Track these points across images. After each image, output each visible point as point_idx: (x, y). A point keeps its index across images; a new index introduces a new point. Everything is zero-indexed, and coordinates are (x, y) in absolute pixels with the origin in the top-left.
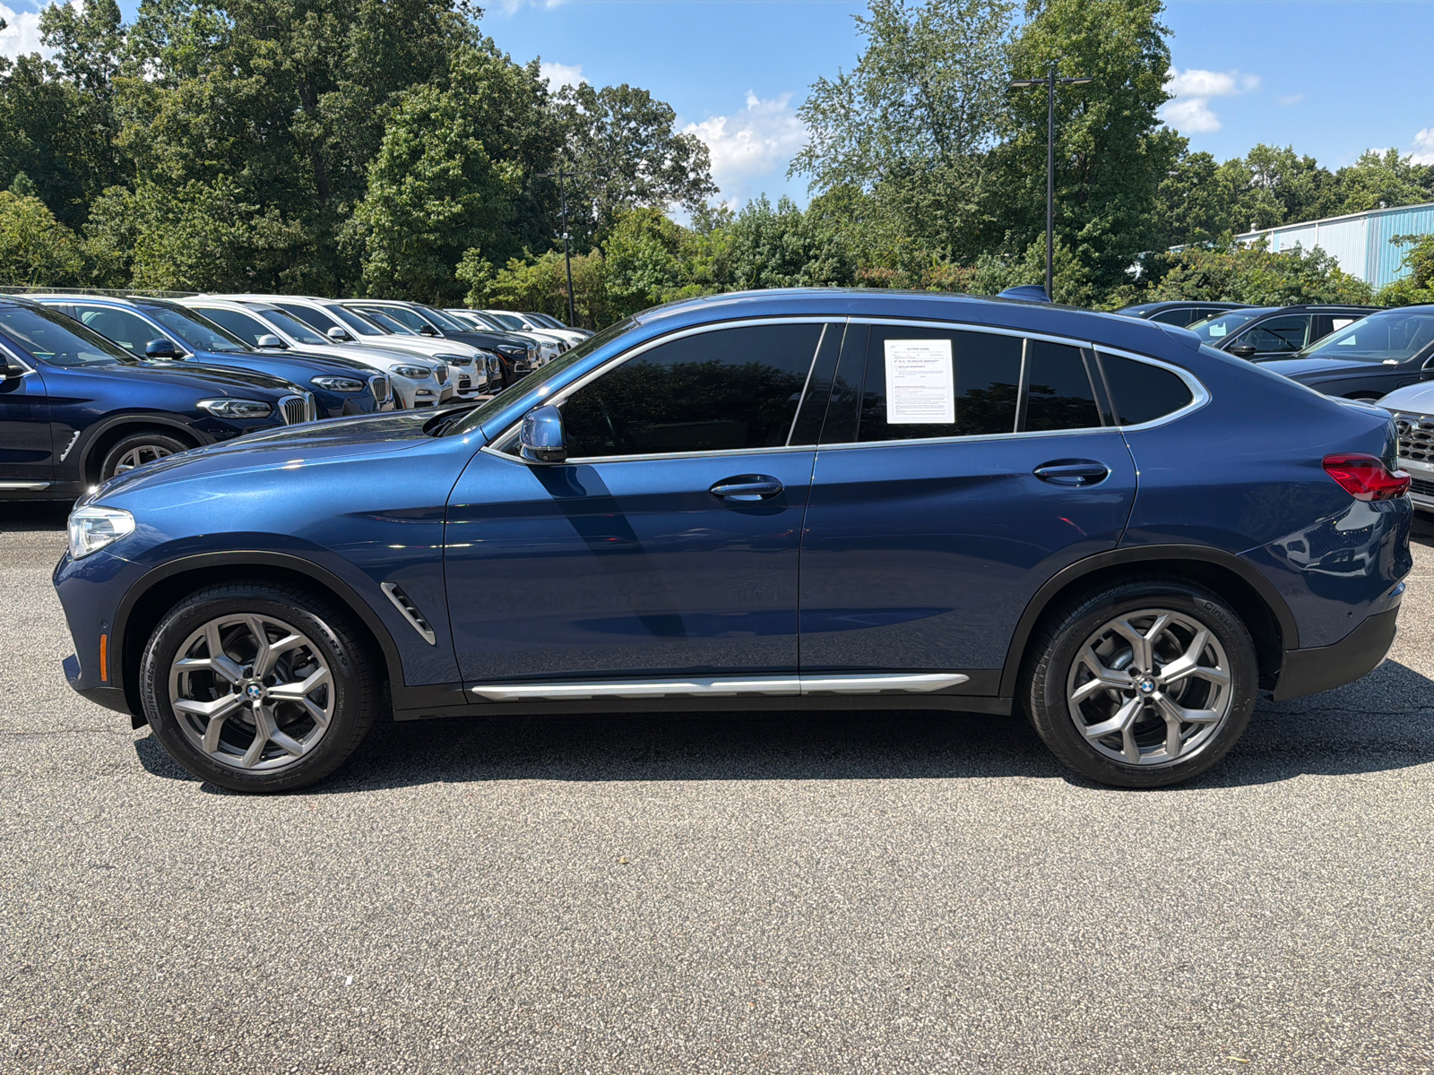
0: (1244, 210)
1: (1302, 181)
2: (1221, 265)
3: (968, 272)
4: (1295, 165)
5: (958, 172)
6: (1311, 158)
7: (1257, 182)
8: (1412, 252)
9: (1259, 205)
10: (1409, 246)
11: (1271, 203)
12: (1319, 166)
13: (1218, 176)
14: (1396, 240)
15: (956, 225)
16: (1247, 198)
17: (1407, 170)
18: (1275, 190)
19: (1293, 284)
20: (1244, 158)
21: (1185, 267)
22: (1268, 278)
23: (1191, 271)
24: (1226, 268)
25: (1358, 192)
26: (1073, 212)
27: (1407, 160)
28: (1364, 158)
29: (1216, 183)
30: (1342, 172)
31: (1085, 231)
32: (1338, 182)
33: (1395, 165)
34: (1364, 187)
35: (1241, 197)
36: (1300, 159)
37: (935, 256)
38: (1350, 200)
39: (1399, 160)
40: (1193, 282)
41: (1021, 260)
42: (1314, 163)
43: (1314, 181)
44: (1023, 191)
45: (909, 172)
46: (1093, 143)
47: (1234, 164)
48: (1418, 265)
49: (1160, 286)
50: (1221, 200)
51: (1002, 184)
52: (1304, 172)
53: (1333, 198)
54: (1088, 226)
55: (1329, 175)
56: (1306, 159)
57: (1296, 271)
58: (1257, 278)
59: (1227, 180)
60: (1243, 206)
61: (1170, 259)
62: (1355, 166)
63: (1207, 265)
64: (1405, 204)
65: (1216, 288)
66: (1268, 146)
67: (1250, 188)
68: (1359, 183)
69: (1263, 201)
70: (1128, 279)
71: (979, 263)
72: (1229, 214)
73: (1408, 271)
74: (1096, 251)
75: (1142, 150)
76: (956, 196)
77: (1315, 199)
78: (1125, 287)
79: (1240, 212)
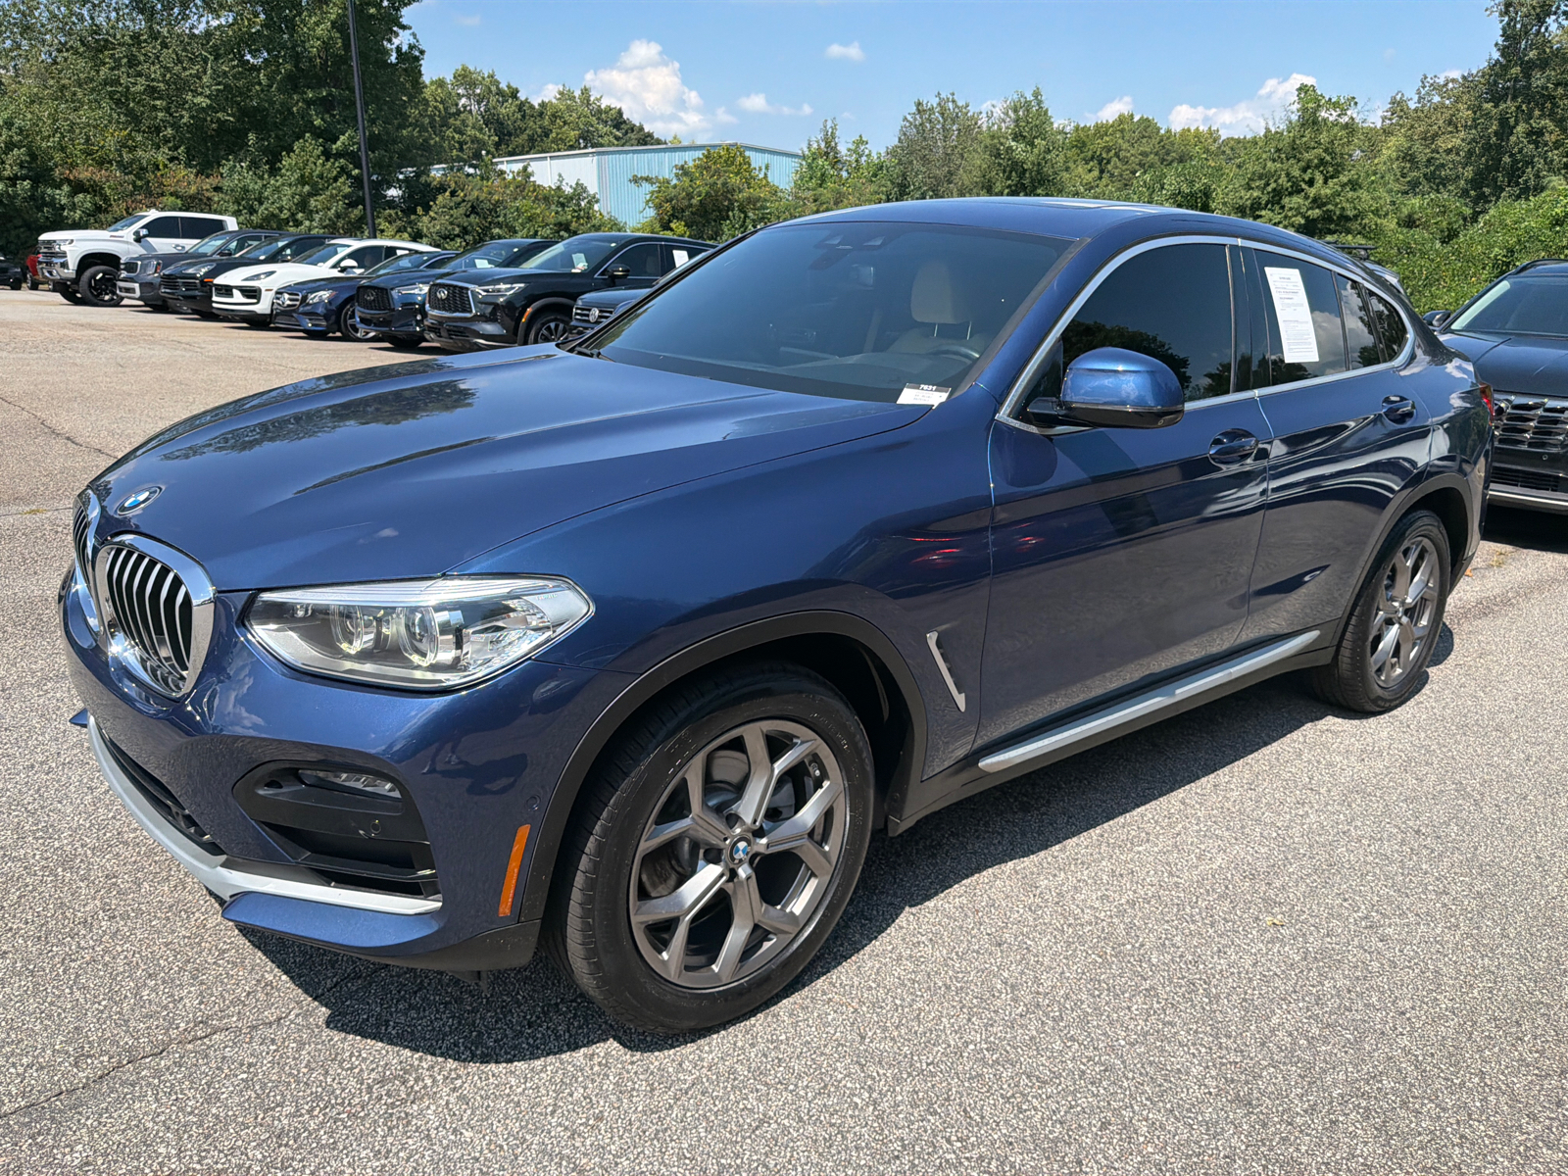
0: (457, 136)
1: (506, 110)
2: (490, 193)
3: (208, 183)
4: (500, 92)
5: (177, 55)
6: (514, 86)
7: (465, 107)
8: (652, 193)
9: (470, 132)
10: (647, 187)
11: (481, 130)
12: (522, 96)
13: (427, 93)
14: (636, 180)
15: (184, 120)
16: (458, 122)
17: (600, 111)
18: (483, 117)
19: (562, 219)
20: (449, 78)
21: (453, 194)
22: (538, 211)
23: (459, 199)
24: (496, 197)
25: (561, 128)
26: (322, 119)
27: (599, 100)
28: (561, 93)
29: (426, 102)
30: (543, 105)
31: (339, 143)
32: (541, 114)
33: (588, 104)
34: (565, 123)
35: (451, 121)
36: (503, 86)
37: (161, 157)
38: (554, 135)
39: (592, 99)
40: (462, 210)
41: (274, 171)
42: (518, 92)
43: (520, 111)
44: (257, 87)
45: (106, 45)
46: (339, 41)
47: (441, 83)
48: (658, 207)
49: (431, 213)
50: (432, 123)
51: (234, 76)
52: (510, 101)
53: (539, 130)
54: (342, 138)
55: (532, 107)
56: (509, 87)
57: (563, 205)
58: (526, 211)
59: (436, 101)
60: (455, 131)
61: (435, 183)
62: (554, 101)
63: (476, 193)
64: (602, 145)
65: (485, 218)
66: (472, 69)
67: (459, 113)
68: (560, 118)
69: (473, 128)
70: (391, 204)
71: (224, 170)
72: (442, 138)
73: (651, 213)
74: (356, 167)
75: (393, 58)
76: (181, 86)
77: (523, 131)
78: (392, 212)
79: (453, 137)
